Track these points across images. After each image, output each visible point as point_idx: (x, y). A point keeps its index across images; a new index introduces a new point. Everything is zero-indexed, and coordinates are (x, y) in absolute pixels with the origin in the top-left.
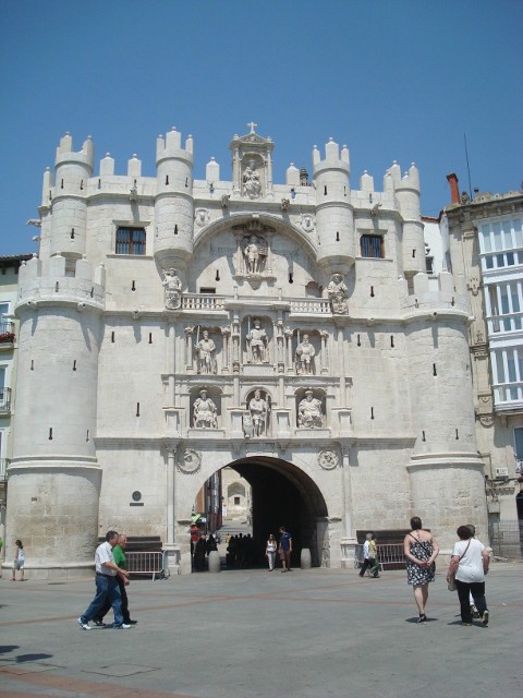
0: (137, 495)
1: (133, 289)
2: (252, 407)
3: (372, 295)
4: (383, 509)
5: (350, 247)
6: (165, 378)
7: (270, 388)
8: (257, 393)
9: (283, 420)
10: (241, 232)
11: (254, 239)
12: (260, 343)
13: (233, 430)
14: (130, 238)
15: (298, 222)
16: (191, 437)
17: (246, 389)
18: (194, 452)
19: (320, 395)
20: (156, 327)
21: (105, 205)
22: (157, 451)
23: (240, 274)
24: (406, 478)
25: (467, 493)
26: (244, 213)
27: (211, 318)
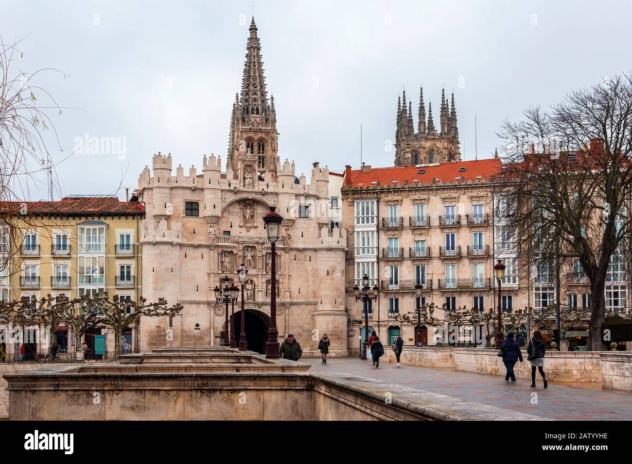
0: (197, 325)
1: (194, 233)
2: (247, 287)
3: (302, 236)
4: (302, 332)
6: (209, 274)
7: (254, 279)
8: (249, 281)
9: (260, 294)
11: (248, 207)
12: (251, 258)
14: (192, 208)
15: (270, 201)
18: (222, 307)
20: (205, 251)
21: (180, 192)
22: (206, 306)
23: (242, 225)
24: (312, 319)
25: (338, 327)
26: (245, 196)
27: (230, 247)
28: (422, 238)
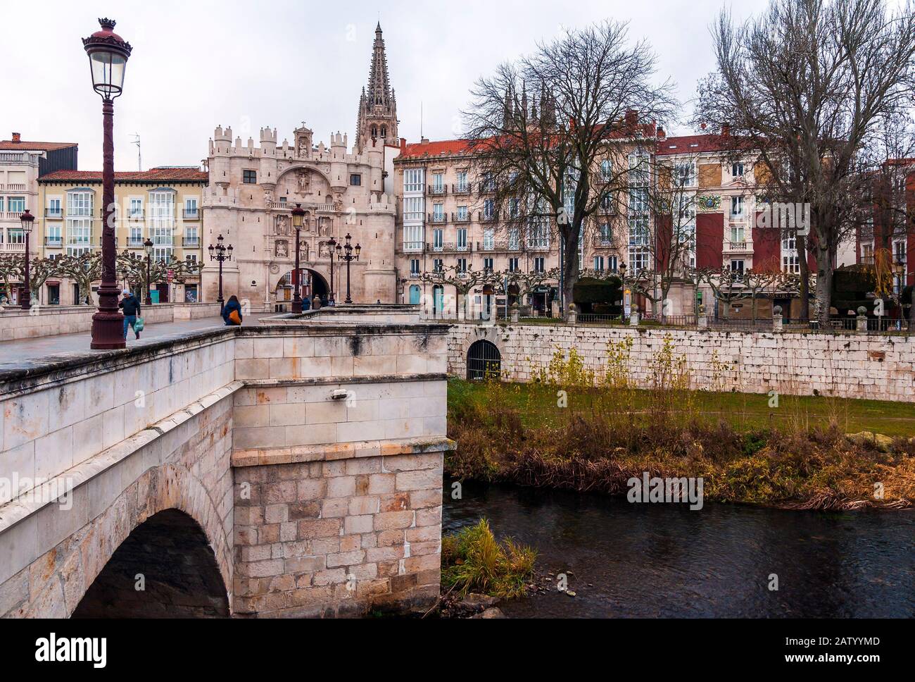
0: (254, 282)
2: (300, 249)
3: (354, 202)
5: (344, 182)
6: (264, 236)
7: (307, 241)
8: (303, 243)
9: (313, 254)
10: (297, 172)
11: (303, 176)
12: (305, 222)
14: (249, 176)
15: (323, 169)
16: (275, 260)
18: (277, 266)
20: (261, 215)
21: (238, 161)
22: (262, 265)
23: (297, 192)
24: (363, 278)
25: (385, 285)
26: (299, 165)
27: (285, 211)
28: (464, 204)
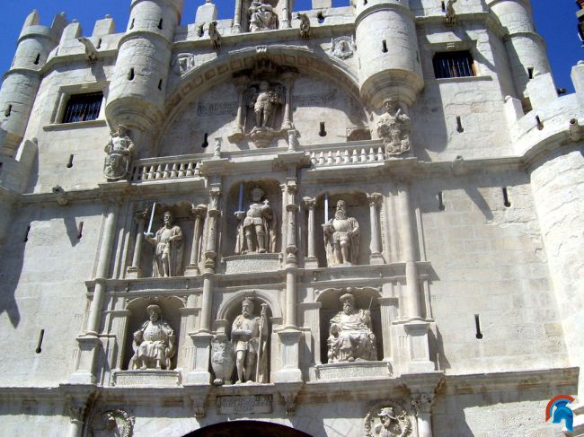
1: (70, 165)
2: (234, 328)
7: (269, 294)
8: (245, 305)
10: (243, 79)
13: (194, 370)
16: (119, 385)
17: (227, 298)
19: (369, 304)
21: (56, 72)
22: (60, 410)
23: (238, 131)
26: (245, 49)
27: (177, 190)
